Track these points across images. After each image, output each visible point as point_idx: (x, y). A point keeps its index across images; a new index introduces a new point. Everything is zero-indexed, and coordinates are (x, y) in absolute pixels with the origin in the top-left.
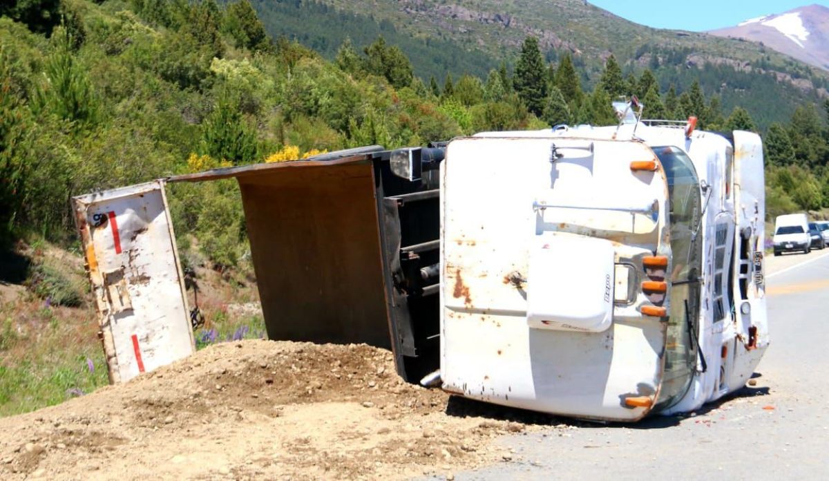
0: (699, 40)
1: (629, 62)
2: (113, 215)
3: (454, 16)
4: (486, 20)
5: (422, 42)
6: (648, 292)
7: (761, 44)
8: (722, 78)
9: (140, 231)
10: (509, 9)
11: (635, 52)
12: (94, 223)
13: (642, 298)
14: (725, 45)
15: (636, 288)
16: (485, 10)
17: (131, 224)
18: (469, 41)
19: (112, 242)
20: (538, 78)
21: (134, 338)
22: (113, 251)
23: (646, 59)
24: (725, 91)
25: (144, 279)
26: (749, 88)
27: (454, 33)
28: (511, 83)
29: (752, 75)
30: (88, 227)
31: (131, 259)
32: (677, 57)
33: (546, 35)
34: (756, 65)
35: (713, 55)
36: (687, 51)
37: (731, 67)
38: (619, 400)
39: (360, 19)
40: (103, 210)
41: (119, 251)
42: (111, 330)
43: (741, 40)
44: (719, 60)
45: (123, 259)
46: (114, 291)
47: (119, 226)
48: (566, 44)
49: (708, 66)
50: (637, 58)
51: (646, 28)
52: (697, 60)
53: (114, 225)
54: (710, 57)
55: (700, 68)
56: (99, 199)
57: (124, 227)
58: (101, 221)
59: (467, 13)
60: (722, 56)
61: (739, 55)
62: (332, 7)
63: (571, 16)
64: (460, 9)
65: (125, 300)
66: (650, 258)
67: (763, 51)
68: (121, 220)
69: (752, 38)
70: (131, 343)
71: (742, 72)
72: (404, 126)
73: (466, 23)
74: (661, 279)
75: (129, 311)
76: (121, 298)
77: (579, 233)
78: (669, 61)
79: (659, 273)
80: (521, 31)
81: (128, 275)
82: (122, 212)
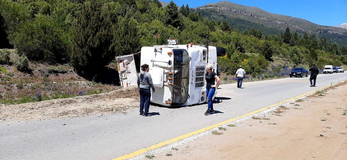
0: (331, 28)
1: (315, 32)
2: (123, 60)
3: (277, 23)
4: (283, 24)
5: (269, 28)
6: (169, 80)
7: (345, 29)
8: (336, 36)
9: (129, 64)
10: (289, 21)
11: (316, 30)
12: (119, 62)
13: (168, 81)
14: (337, 29)
15: (168, 79)
16: (283, 22)
17: (127, 62)
18: (279, 28)
19: (123, 66)
20: (289, 36)
21: (127, 83)
22: (123, 67)
23: (319, 32)
24: (336, 39)
25: (130, 73)
26: (342, 38)
27: (276, 27)
28: (283, 37)
29: (343, 35)
30: (118, 63)
31: (127, 69)
32: (326, 31)
33: (296, 27)
34: (344, 33)
35: (334, 31)
36: (328, 30)
37: (338, 34)
38: (165, 102)
39: (257, 24)
40: (121, 59)
41: (124, 67)
42: (122, 82)
43: (341, 28)
44: (335, 32)
45: (125, 69)
46: (123, 75)
47: (124, 62)
48: (301, 29)
49: (333, 33)
50: (317, 31)
51: (319, 25)
52: (331, 32)
53: (123, 62)
54: (333, 32)
55: (331, 34)
56: (120, 57)
57: (125, 63)
58: (121, 61)
59: (279, 22)
60: (336, 31)
61: (340, 31)
62: (251, 22)
63: (302, 23)
64: (278, 21)
65: (125, 76)
66: (170, 73)
67: (346, 30)
68: (125, 61)
69: (344, 28)
70: (126, 84)
71: (340, 35)
72: (251, 45)
73: (279, 24)
74: (171, 77)
75: (126, 78)
76: (124, 76)
77: (159, 67)
78: (324, 32)
79: (171, 76)
80: (291, 26)
81: (126, 72)
82: (125, 60)
